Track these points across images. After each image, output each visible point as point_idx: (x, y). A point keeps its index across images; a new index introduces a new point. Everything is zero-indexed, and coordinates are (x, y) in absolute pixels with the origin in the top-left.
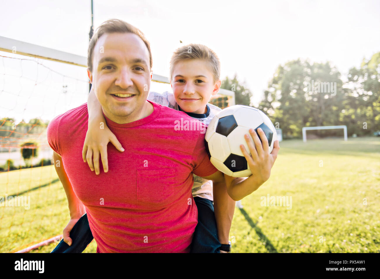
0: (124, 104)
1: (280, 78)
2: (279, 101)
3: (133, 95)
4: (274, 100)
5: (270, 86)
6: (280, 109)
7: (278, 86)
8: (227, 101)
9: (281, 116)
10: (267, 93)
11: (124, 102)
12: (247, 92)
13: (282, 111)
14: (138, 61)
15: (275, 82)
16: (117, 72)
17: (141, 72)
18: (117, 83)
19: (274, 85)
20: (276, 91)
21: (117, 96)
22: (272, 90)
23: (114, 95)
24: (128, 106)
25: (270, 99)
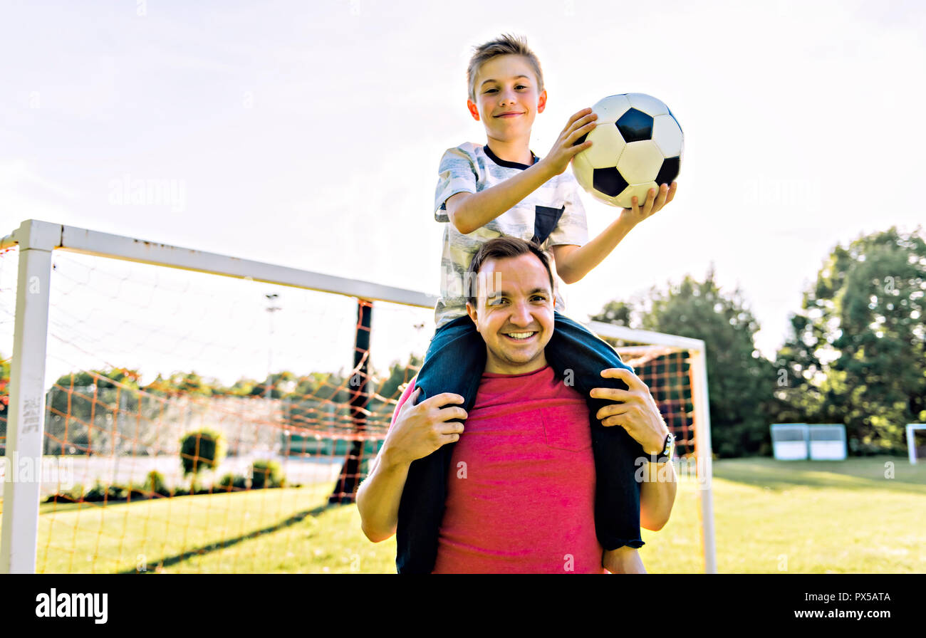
0: (523, 348)
1: (838, 283)
2: (836, 345)
3: (535, 333)
4: (821, 341)
5: (809, 304)
6: (839, 366)
7: (833, 305)
8: (688, 361)
9: (840, 389)
10: (799, 324)
11: (524, 344)
12: (742, 317)
13: (843, 375)
14: (537, 291)
15: (824, 292)
16: (512, 307)
17: (542, 302)
18: (513, 320)
19: (820, 302)
20: (826, 316)
21: (510, 337)
22: (814, 315)
23: (507, 335)
24: (529, 349)
25: (809, 338)
